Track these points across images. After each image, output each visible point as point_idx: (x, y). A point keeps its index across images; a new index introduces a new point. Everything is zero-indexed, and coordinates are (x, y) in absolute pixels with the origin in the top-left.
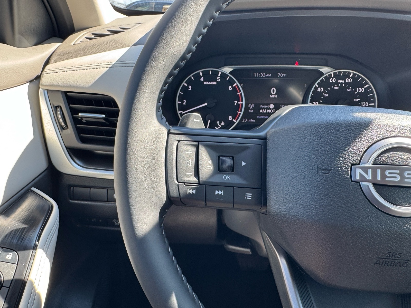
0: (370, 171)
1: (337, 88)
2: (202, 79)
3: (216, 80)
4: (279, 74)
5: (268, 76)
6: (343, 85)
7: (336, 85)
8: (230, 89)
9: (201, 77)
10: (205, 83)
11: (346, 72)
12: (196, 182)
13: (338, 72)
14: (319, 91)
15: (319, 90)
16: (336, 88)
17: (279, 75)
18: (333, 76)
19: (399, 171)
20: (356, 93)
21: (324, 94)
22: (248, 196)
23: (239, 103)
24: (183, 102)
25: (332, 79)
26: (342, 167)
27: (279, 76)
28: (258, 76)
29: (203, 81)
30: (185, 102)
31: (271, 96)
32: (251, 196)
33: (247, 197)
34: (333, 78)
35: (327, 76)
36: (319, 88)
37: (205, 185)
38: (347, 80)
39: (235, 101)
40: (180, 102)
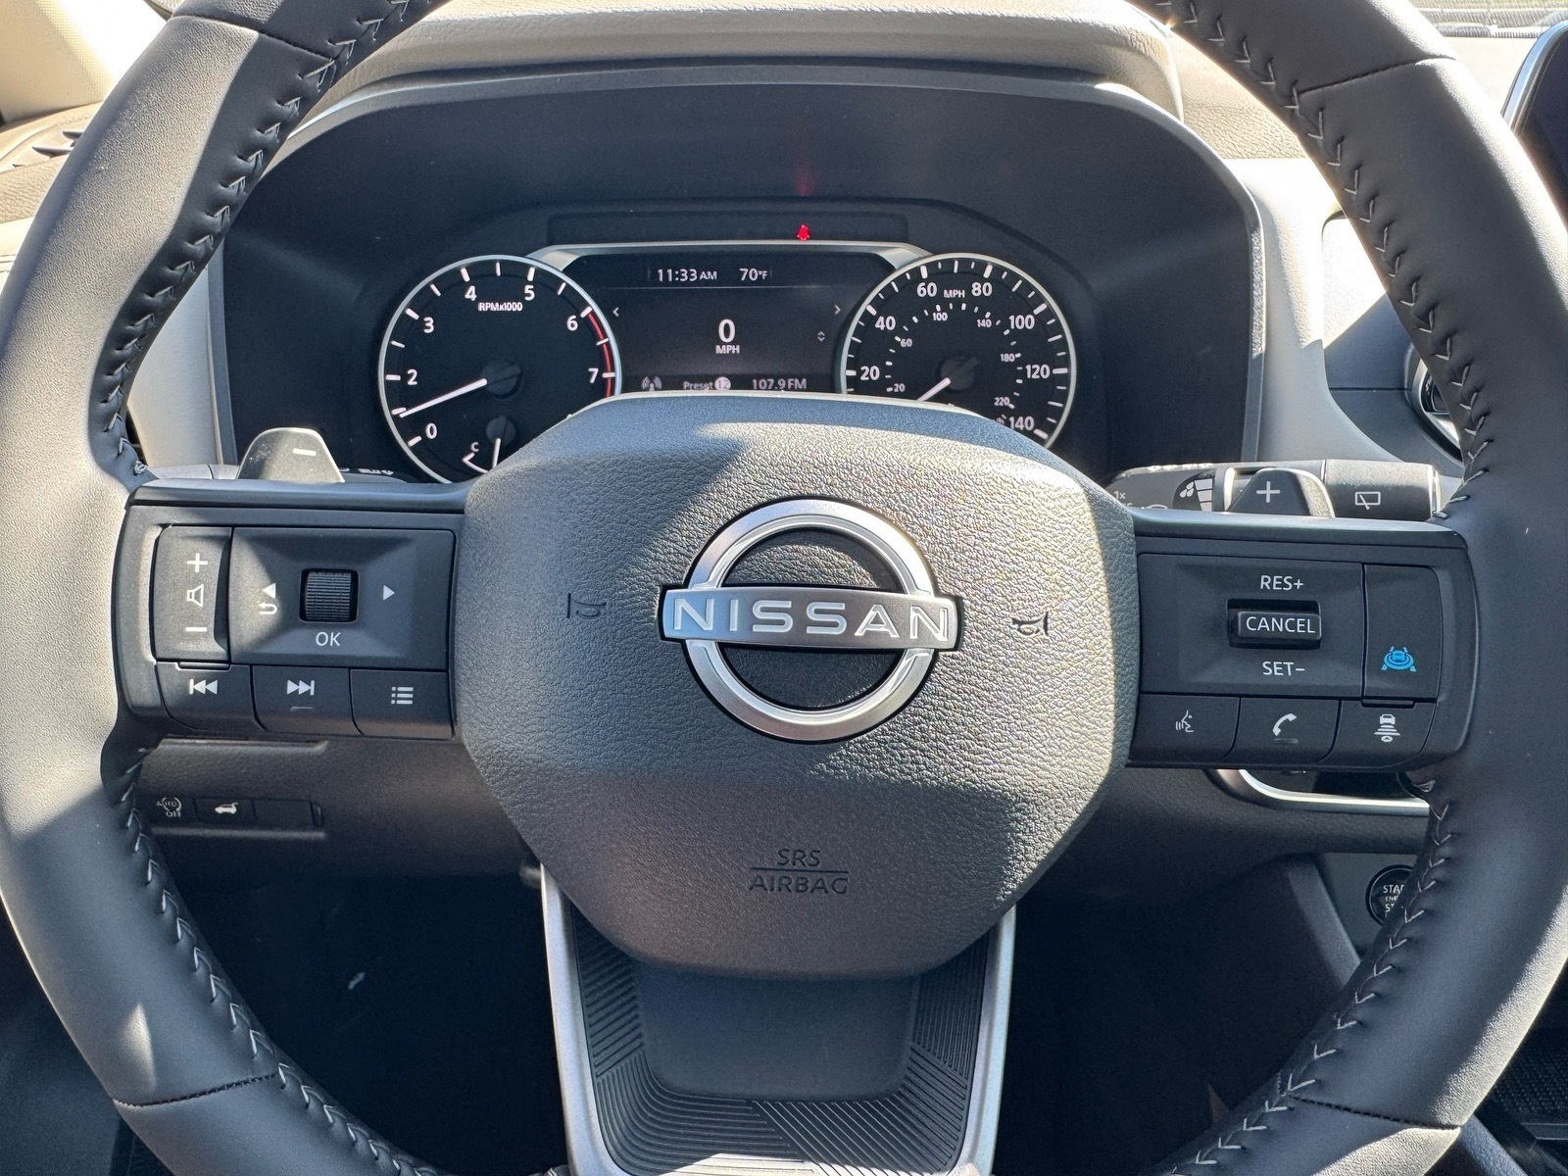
0: (711, 604)
1: (943, 317)
2: (471, 294)
3: (519, 296)
4: (746, 270)
5: (706, 278)
6: (964, 307)
7: (938, 308)
8: (572, 325)
9: (468, 285)
10: (482, 307)
11: (970, 261)
12: (220, 658)
13: (942, 261)
14: (882, 327)
15: (880, 324)
16: (940, 316)
17: (745, 274)
18: (924, 274)
19: (792, 605)
20: (1007, 332)
21: (897, 339)
22: (399, 695)
23: (605, 375)
24: (406, 377)
25: (926, 287)
26: (634, 595)
27: (743, 279)
28: (671, 280)
29: (473, 299)
30: (412, 375)
31: (718, 347)
32: (411, 696)
33: (396, 699)
34: (927, 281)
35: (904, 275)
36: (881, 319)
37: (251, 666)
38: (977, 289)
39: (591, 370)
40: (396, 378)
